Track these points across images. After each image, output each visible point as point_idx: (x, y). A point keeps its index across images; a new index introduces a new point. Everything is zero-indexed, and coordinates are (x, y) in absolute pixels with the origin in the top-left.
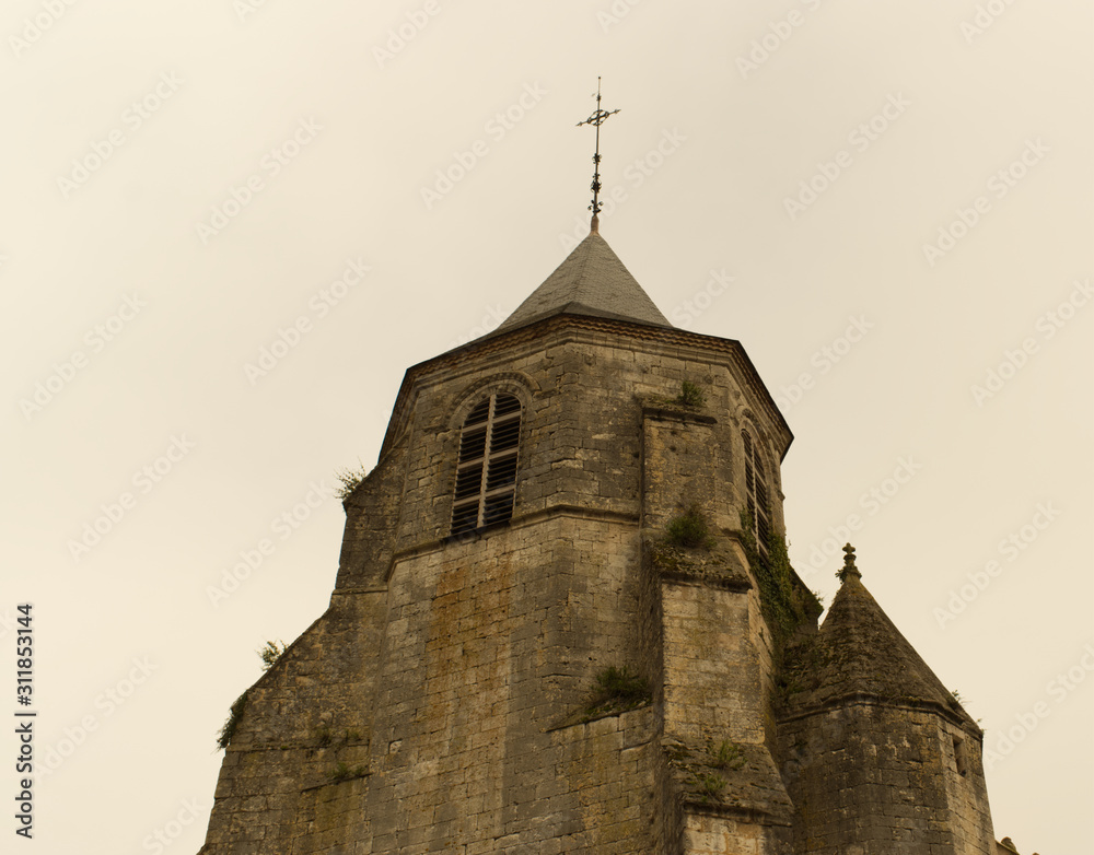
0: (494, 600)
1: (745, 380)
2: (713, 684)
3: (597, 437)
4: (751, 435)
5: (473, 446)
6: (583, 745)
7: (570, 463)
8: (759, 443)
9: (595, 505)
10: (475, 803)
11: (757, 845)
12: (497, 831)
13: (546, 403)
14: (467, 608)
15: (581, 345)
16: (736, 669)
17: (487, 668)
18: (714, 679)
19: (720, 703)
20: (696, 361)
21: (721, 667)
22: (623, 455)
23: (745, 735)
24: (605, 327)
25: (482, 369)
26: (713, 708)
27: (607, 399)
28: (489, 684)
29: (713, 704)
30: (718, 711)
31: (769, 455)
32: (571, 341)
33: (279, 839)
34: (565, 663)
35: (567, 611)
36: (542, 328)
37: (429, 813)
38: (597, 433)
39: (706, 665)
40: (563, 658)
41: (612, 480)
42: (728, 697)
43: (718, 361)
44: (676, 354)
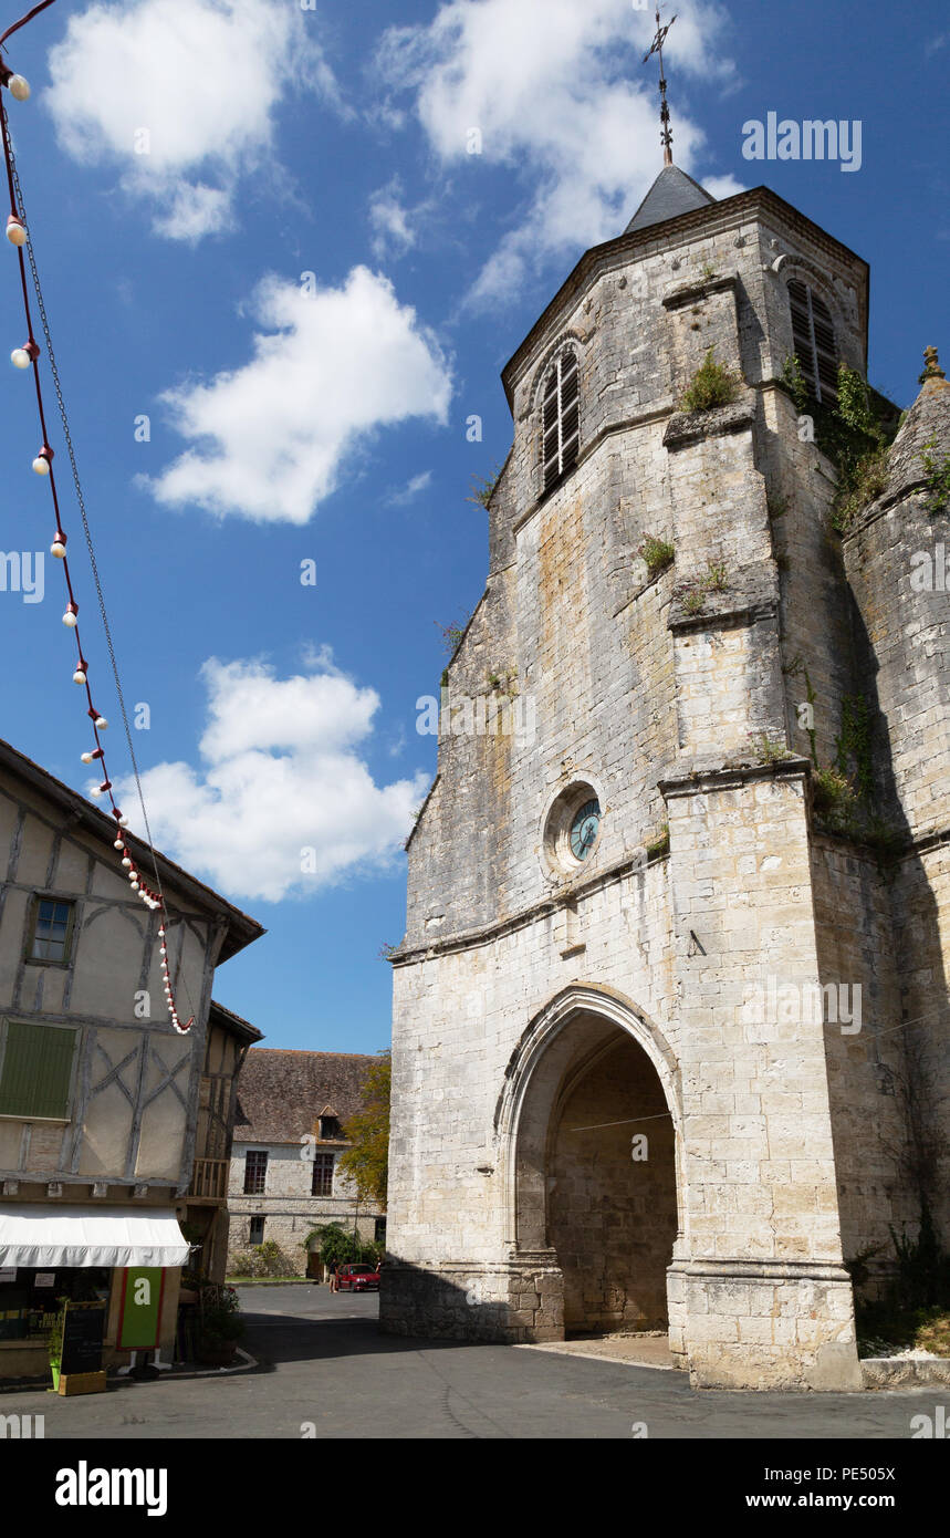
0: (573, 532)
1: (786, 227)
2: (720, 522)
3: (635, 351)
4: (805, 282)
5: (550, 414)
6: (636, 617)
7: (612, 387)
8: (819, 286)
9: (636, 414)
10: (576, 691)
11: (742, 642)
12: (590, 705)
13: (590, 344)
14: (558, 547)
15: (611, 274)
16: (742, 501)
17: (573, 587)
18: (720, 518)
19: (726, 537)
20: (724, 231)
21: (728, 505)
22: (658, 358)
23: (751, 556)
24: (630, 243)
25: (549, 342)
26: (720, 543)
27: (640, 312)
28: (576, 599)
29: (721, 540)
30: (725, 543)
31: (834, 295)
32: (603, 274)
33: (478, 758)
34: (622, 558)
35: (620, 514)
36: (578, 277)
37: (552, 709)
38: (635, 348)
39: (711, 508)
40: (621, 555)
41: (649, 385)
42: (735, 529)
43: (746, 220)
44: (704, 235)
